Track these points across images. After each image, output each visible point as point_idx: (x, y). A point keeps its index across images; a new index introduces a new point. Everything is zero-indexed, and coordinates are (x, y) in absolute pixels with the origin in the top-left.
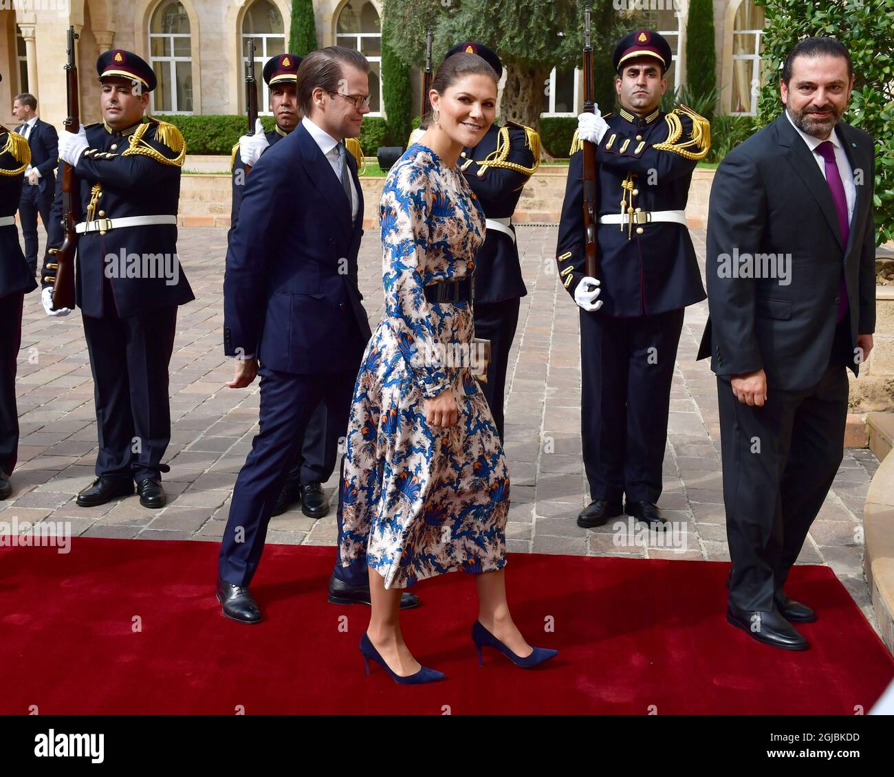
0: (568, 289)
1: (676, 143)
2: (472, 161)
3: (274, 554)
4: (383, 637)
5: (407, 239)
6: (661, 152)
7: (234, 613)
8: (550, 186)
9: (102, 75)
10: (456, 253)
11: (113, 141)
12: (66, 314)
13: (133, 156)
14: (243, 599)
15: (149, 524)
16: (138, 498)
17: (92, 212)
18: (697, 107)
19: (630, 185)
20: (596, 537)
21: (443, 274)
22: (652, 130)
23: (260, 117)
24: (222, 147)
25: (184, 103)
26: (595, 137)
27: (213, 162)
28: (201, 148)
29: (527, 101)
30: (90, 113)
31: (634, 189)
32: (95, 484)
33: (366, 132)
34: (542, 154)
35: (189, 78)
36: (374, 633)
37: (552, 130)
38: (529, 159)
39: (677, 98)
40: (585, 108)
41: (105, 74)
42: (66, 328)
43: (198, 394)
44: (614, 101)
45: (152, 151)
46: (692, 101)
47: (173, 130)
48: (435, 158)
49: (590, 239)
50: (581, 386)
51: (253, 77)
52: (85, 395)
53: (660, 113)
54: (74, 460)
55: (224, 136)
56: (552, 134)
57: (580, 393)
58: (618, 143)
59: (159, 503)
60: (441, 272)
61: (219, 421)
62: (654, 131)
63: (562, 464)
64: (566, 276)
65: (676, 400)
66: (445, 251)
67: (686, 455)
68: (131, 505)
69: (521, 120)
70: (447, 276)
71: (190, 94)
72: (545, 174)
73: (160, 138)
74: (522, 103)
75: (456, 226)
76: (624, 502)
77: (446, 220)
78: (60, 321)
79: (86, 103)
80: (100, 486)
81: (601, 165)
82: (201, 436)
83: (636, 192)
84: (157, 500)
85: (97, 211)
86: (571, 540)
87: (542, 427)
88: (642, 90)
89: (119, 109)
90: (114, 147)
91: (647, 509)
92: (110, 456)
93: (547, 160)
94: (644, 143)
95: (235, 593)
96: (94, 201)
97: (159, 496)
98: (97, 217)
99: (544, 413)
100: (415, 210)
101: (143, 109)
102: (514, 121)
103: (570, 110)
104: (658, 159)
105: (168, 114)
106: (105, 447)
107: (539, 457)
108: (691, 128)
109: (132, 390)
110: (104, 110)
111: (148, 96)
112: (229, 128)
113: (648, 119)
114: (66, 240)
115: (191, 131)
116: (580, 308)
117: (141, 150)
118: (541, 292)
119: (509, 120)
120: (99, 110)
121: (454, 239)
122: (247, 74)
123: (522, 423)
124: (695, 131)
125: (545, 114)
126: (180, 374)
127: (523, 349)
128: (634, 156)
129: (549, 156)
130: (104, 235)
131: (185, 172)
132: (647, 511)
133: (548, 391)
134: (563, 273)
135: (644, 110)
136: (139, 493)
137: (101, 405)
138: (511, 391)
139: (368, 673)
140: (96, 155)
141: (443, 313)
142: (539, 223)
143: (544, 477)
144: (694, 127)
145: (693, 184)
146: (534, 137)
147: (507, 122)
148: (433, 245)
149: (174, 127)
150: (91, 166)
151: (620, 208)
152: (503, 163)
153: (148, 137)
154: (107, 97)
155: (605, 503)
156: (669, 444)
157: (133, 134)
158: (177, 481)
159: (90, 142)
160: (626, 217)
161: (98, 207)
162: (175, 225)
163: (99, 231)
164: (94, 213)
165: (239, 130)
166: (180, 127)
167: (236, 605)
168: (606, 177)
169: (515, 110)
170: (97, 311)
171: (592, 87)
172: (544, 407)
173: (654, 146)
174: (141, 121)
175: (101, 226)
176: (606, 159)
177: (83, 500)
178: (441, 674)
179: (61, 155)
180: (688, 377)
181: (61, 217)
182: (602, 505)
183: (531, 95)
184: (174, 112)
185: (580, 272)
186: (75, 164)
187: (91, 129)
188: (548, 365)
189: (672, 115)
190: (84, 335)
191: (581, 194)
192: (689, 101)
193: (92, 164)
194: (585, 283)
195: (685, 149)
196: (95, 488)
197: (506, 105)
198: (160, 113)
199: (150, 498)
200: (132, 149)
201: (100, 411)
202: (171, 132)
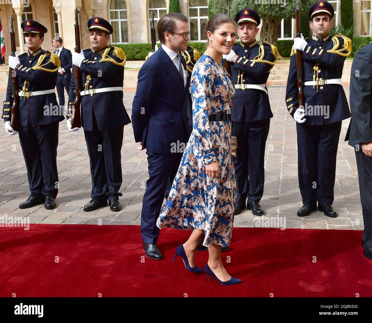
0: (291, 114)
1: (337, 50)
2: (248, 60)
3: (167, 230)
4: (215, 265)
5: (202, 95)
6: (330, 54)
7: (151, 255)
8: (282, 70)
9: (90, 28)
10: (225, 100)
11: (95, 56)
12: (77, 130)
13: (103, 62)
14: (154, 250)
15: (114, 219)
16: (109, 207)
17: (87, 86)
18: (346, 33)
19: (317, 68)
20: (305, 221)
21: (220, 109)
22: (326, 44)
23: (157, 44)
24: (141, 57)
25: (125, 39)
26: (301, 48)
27: (137, 63)
28: (132, 58)
29: (271, 33)
30: (85, 44)
31: (319, 70)
32: (91, 202)
33: (202, 49)
34: (279, 56)
35: (127, 28)
36: (211, 264)
37: (283, 45)
38: (273, 58)
39: (337, 30)
40: (297, 35)
41: (91, 28)
42: (77, 136)
43: (133, 163)
44: (309, 32)
45: (111, 60)
46: (343, 31)
47: (120, 51)
48: (212, 60)
49: (300, 92)
50: (297, 155)
51: (154, 27)
52: (86, 164)
53: (330, 37)
54: (82, 192)
55: (142, 52)
56: (283, 47)
57: (297, 158)
58: (312, 50)
59: (118, 209)
60: (219, 109)
61: (143, 174)
62: (327, 44)
63: (290, 189)
64: (290, 108)
65: (339, 161)
66: (220, 99)
67: (343, 184)
68: (106, 210)
69: (269, 42)
70: (222, 110)
71: (127, 35)
72: (280, 65)
73: (115, 54)
74: (269, 34)
75: (224, 88)
76: (317, 205)
77: (220, 86)
78: (75, 133)
79: (83, 40)
80: (93, 202)
81: (304, 60)
82: (135, 180)
83: (319, 71)
84: (117, 208)
85: (89, 86)
86: (295, 222)
87: (281, 174)
88: (322, 27)
89: (97, 42)
90: (95, 58)
91: (327, 208)
92: (97, 190)
93: (281, 59)
94: (323, 50)
95: (151, 247)
96: (88, 82)
97: (118, 206)
98: (89, 88)
99: (282, 167)
100: (206, 83)
101: (107, 42)
102: (266, 42)
103: (290, 36)
104: (329, 57)
105: (118, 44)
106: (95, 186)
107: (280, 187)
108: (343, 43)
109: (105, 162)
110: (91, 43)
111: (109, 36)
112: (144, 49)
113: (324, 40)
114: (77, 99)
115: (128, 51)
116: (296, 122)
117: (107, 59)
118: (279, 115)
119: (264, 42)
120: (89, 43)
121: (224, 94)
122: (151, 26)
123: (272, 172)
124: (345, 44)
125: (279, 38)
126: (126, 154)
127: (272, 140)
128: (318, 56)
129: (281, 56)
130: (93, 96)
131: (126, 68)
132: (327, 209)
133: (283, 158)
134: (288, 107)
135: (322, 36)
136: (110, 205)
137: (92, 168)
138: (267, 158)
139: (209, 280)
140: (88, 62)
141: (220, 125)
142: (278, 86)
143: (283, 195)
144: (345, 42)
145: (345, 67)
146: (275, 49)
147: (263, 43)
148: (215, 98)
149: (121, 49)
150: (86, 66)
151: (313, 78)
152: (261, 60)
153: (110, 54)
154: (92, 38)
155: (309, 206)
156: (336, 180)
157: (103, 53)
158: (126, 200)
159: (85, 57)
160: (316, 82)
161: (89, 85)
162: (122, 91)
163: (90, 94)
164: (88, 87)
165: (148, 50)
166: (123, 49)
167: (152, 252)
168: (306, 65)
169: (267, 37)
170: (90, 128)
171: (300, 26)
172: (282, 165)
173: (327, 51)
174: (107, 47)
175: (91, 92)
176: (306, 57)
177: (86, 209)
178: (240, 280)
179: (73, 63)
180: (344, 151)
181: (74, 89)
182: (308, 206)
183: (273, 30)
184: (121, 43)
185: (296, 106)
186: (79, 66)
187: (86, 51)
188: (283, 147)
189: (335, 37)
190: (85, 139)
191: (296, 72)
192: (342, 31)
193: (87, 66)
194: (298, 111)
195: (341, 52)
196: (91, 203)
197: (263, 35)
198: (115, 43)
199: (114, 207)
200: (103, 59)
201: (92, 171)
202: (120, 52)
